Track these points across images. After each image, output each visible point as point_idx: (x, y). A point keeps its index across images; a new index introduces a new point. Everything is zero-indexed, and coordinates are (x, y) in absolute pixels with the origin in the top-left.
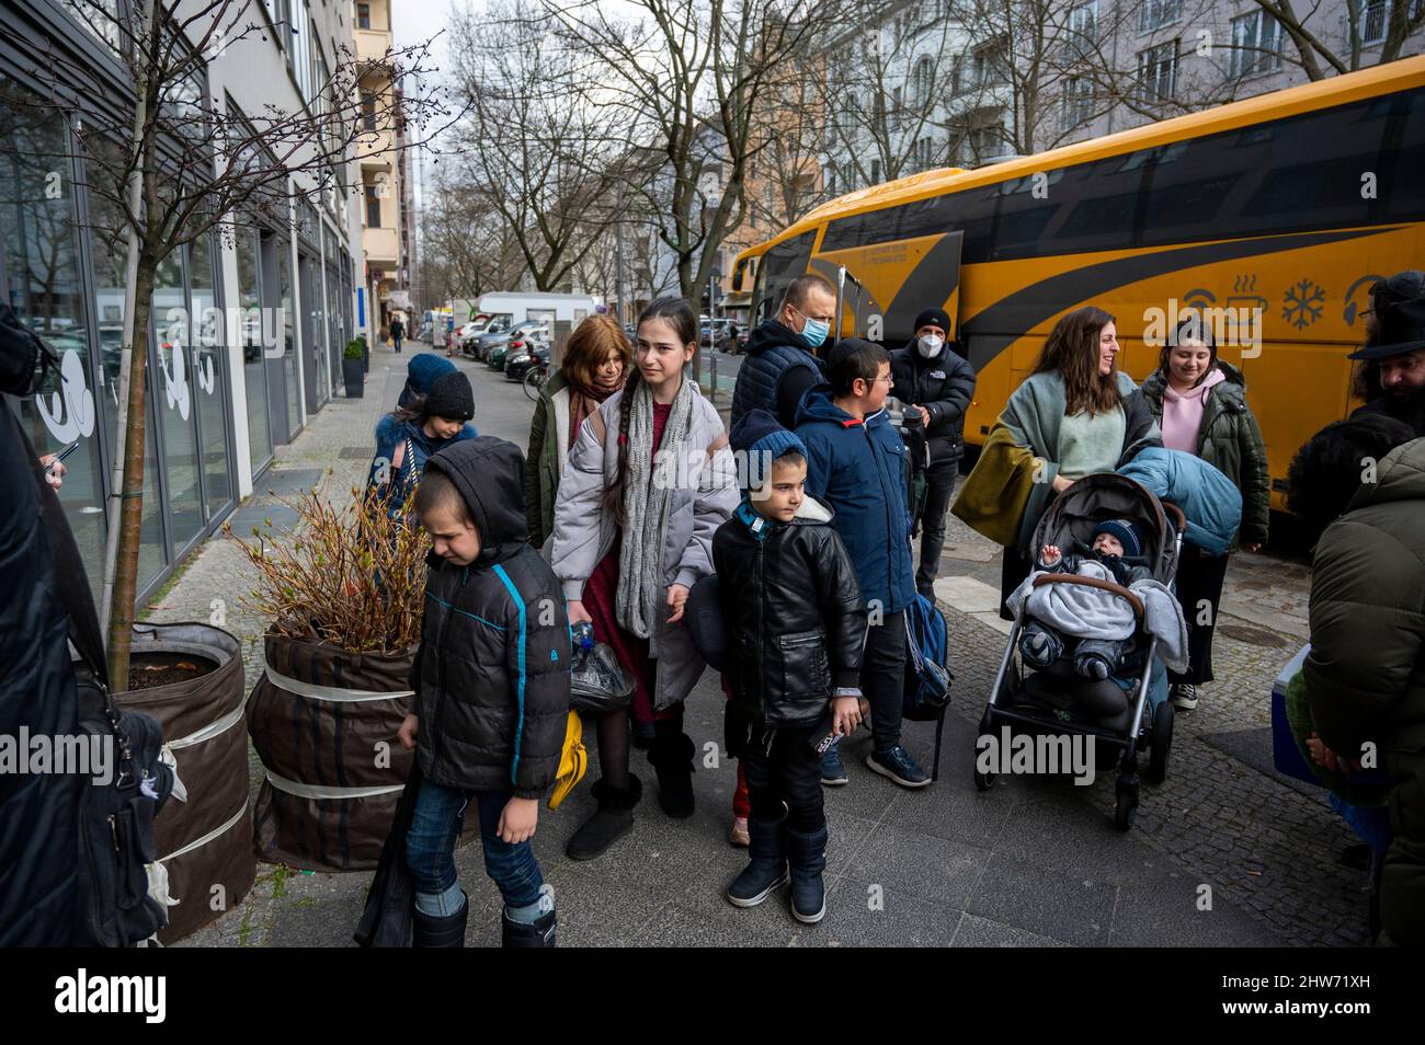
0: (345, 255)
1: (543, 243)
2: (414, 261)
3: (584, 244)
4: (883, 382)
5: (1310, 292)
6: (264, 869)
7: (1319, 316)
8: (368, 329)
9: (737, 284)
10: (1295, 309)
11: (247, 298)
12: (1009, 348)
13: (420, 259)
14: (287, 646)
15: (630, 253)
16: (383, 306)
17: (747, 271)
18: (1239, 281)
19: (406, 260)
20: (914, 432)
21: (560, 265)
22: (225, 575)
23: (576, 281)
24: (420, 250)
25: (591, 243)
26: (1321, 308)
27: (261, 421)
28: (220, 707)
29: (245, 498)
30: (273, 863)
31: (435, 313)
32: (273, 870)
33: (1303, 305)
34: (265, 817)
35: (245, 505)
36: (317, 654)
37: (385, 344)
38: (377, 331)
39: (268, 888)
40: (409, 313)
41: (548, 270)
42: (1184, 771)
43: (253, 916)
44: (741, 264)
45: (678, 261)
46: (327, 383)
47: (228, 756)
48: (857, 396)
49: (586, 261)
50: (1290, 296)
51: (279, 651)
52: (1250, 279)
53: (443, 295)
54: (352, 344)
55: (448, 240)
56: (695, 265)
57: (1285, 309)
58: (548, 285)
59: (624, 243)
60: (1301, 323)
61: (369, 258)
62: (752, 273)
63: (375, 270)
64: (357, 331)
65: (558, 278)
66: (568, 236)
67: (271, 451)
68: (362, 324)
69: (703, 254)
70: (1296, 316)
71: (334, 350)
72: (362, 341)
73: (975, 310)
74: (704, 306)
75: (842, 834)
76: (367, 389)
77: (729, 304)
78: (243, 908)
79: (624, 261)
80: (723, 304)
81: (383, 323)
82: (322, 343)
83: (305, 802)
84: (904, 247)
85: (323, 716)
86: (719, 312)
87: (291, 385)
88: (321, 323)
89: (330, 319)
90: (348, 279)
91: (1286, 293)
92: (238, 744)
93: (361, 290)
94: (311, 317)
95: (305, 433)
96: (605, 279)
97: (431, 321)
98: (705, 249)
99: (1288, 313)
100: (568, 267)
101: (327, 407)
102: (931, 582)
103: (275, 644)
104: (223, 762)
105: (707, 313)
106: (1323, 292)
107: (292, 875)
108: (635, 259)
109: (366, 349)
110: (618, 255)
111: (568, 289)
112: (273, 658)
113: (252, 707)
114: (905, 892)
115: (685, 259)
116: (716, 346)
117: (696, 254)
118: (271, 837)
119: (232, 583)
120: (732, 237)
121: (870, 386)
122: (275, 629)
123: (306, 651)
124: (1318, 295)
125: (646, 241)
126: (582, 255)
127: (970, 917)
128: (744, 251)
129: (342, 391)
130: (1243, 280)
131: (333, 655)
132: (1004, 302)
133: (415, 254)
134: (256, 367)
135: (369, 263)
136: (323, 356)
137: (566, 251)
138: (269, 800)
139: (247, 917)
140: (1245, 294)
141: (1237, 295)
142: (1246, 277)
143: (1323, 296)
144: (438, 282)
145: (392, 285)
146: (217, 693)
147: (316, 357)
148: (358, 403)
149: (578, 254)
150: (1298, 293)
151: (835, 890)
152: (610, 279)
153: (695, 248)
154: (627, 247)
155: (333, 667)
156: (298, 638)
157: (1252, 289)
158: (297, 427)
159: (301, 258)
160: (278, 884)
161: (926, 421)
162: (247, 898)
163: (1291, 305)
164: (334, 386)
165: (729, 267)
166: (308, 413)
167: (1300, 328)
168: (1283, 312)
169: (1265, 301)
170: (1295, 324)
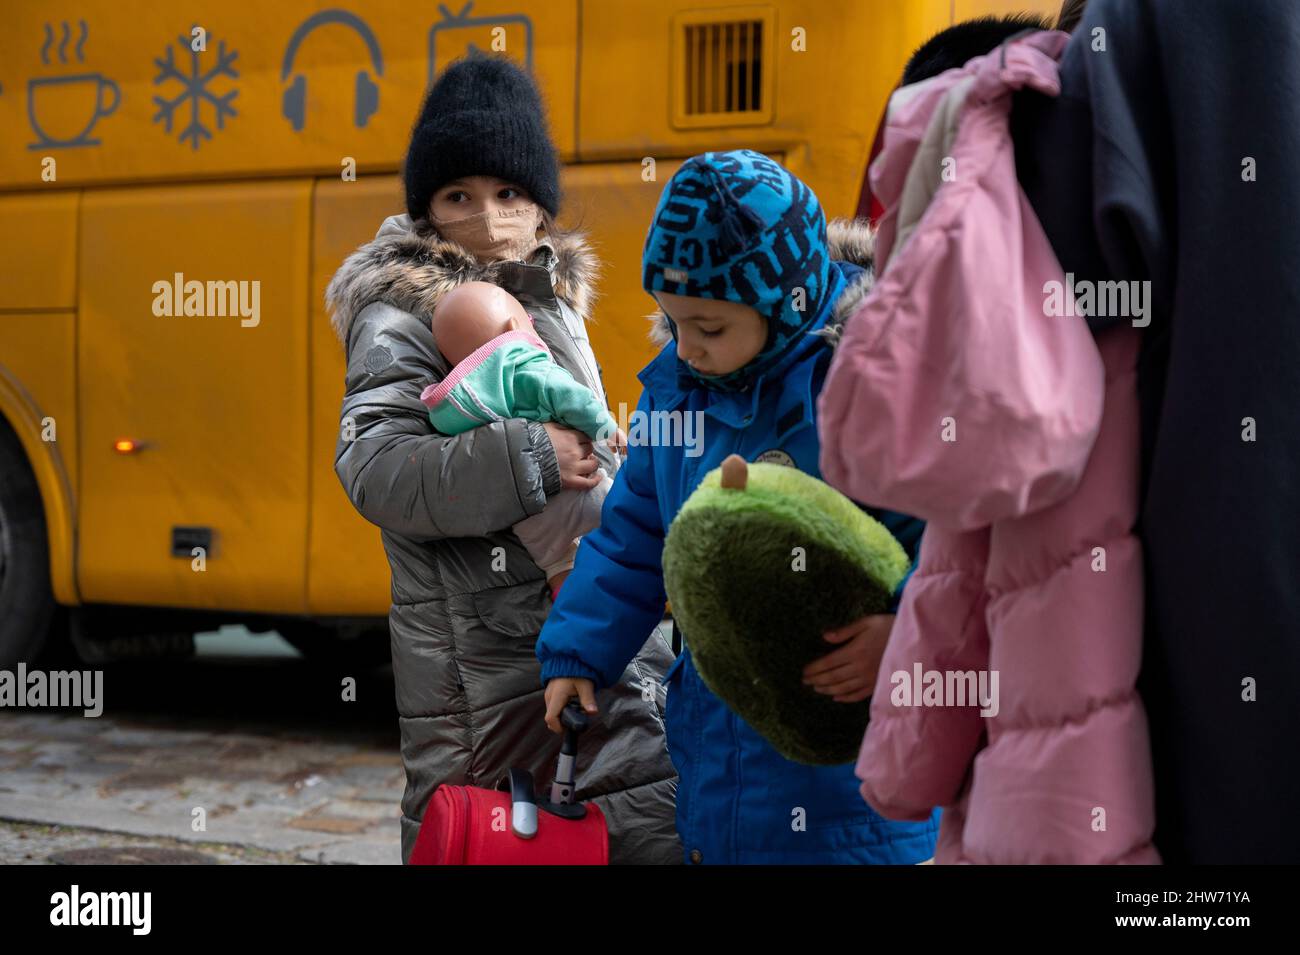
5: (209, 58)
7: (232, 112)
10: (179, 101)
18: (51, 38)
26: (235, 93)
33: (196, 88)
50: (166, 69)
52: (76, 33)
57: (158, 100)
60: (196, 131)
70: (182, 117)
91: (158, 62)
99: (167, 109)
106: (238, 55)
124: (225, 66)
130: (59, 34)
140: (67, 71)
141: (50, 72)
142: (66, 27)
150: (184, 59)
157: (83, 57)
163: (172, 89)
167: (196, 146)
168: (156, 109)
169: (111, 83)
170: (183, 137)
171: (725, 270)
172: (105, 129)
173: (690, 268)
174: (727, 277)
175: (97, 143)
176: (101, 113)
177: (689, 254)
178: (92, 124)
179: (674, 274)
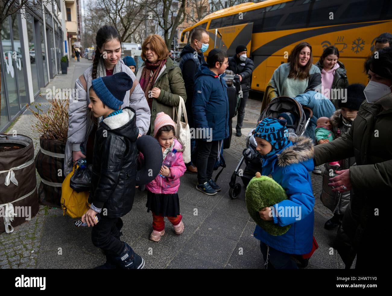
0: (60, 30)
1: (122, 27)
2: (82, 32)
3: (135, 27)
4: (225, 65)
5: (361, 42)
6: (42, 207)
7: (363, 49)
8: (68, 53)
9: (182, 40)
10: (355, 47)
11: (30, 43)
12: (266, 60)
13: (84, 32)
14: (47, 141)
15: (149, 31)
16: (73, 46)
17: (185, 36)
18: (338, 39)
19: (79, 32)
20: (237, 82)
21: (127, 34)
22: (27, 125)
23: (132, 39)
24: (84, 29)
25: (137, 27)
26: (364, 47)
27: (36, 81)
28: (27, 158)
29: (32, 103)
30: (44, 205)
31: (89, 49)
32: (44, 207)
33: (358, 45)
34: (42, 192)
35: (32, 105)
36: (56, 144)
37: (73, 59)
38: (71, 54)
39: (43, 212)
40: (81, 49)
41: (124, 35)
42: (315, 183)
43: (39, 219)
44: (184, 33)
45: (164, 33)
46: (56, 70)
47: (30, 173)
48: (216, 68)
49: (135, 33)
50: (354, 43)
51: (44, 143)
52: (342, 37)
53: (91, 44)
54: (64, 57)
55: (92, 26)
56: (169, 35)
57: (352, 47)
58: (124, 40)
59: (147, 28)
60: (357, 51)
61: (68, 31)
62: (187, 37)
63: (70, 35)
64: (65, 54)
65: (127, 38)
66: (130, 25)
67: (39, 89)
68: (66, 52)
69: (172, 31)
70: (355, 49)
71: (58, 59)
72: (66, 57)
73: (256, 48)
74: (172, 48)
75: (213, 199)
76: (68, 72)
77: (180, 47)
78: (36, 217)
79: (147, 33)
80: (178, 47)
81: (73, 52)
82: (54, 58)
83: (53, 187)
84: (235, 28)
85: (58, 162)
86: (177, 50)
87: (45, 70)
88: (54, 51)
89: (56, 50)
90: (62, 37)
91: (353, 42)
92: (33, 170)
93: (66, 41)
94: (51, 50)
95: (50, 84)
96: (141, 39)
97: (88, 51)
98: (173, 29)
99: (353, 48)
100: (130, 35)
101: (56, 77)
102: (240, 129)
103: (43, 141)
104: (28, 175)
105: (173, 50)
106: (364, 42)
107: (50, 209)
108: (151, 33)
109: (68, 60)
110: (145, 32)
111: (130, 42)
112: (42, 145)
113: (36, 160)
114: (231, 215)
115: (166, 32)
116: (176, 60)
117: (170, 31)
118: (44, 198)
119: (29, 127)
120: (180, 26)
121: (221, 65)
122: (43, 136)
123: (52, 143)
124: (363, 43)
125: (154, 27)
126: (134, 31)
127: (250, 222)
128: (184, 30)
129: (61, 72)
130: (340, 38)
131: (60, 144)
132: (265, 45)
133: (82, 30)
134: (34, 65)
135: (68, 33)
136: (55, 61)
137: (129, 30)
138: (43, 187)
139: (37, 220)
140: (340, 42)
141: (338, 42)
142: (341, 37)
143: (364, 43)
144: (89, 40)
145: (75, 40)
146: (26, 154)
147: (53, 61)
148: (65, 76)
149: (133, 31)
150: (357, 42)
151: (211, 214)
152: (143, 39)
153: (170, 28)
154: (148, 29)
155: (61, 148)
156: (50, 139)
157: (342, 41)
158: (47, 82)
159: (47, 29)
160: (46, 211)
161: (241, 79)
162: (37, 215)
163: (355, 46)
164: (58, 71)
165: (180, 35)
166: (50, 78)
167: (357, 53)
168: (351, 48)
169: (346, 45)
170: (355, 52)
171: (267, 134)
172: (344, 50)
173: (261, 132)
174: (267, 136)
175: (343, 52)
176: (344, 48)
177: (261, 130)
178: (343, 50)
179: (258, 133)
